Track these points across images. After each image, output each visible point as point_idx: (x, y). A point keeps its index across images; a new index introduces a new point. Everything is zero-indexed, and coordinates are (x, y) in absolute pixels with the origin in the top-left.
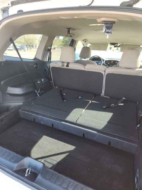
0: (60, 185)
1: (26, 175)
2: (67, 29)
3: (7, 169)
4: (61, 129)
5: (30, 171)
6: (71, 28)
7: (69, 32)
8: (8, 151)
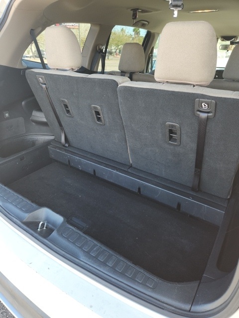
0: (80, 247)
1: (39, 230)
2: (131, 10)
3: (15, 219)
4: (107, 179)
5: (45, 226)
6: (138, 9)
7: (135, 16)
8: (20, 197)
